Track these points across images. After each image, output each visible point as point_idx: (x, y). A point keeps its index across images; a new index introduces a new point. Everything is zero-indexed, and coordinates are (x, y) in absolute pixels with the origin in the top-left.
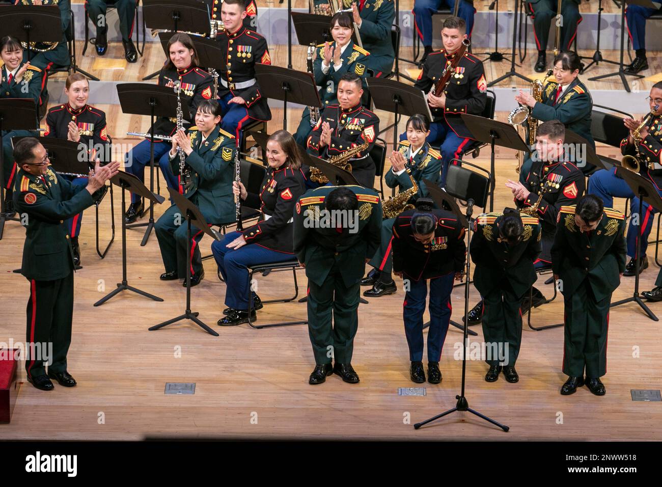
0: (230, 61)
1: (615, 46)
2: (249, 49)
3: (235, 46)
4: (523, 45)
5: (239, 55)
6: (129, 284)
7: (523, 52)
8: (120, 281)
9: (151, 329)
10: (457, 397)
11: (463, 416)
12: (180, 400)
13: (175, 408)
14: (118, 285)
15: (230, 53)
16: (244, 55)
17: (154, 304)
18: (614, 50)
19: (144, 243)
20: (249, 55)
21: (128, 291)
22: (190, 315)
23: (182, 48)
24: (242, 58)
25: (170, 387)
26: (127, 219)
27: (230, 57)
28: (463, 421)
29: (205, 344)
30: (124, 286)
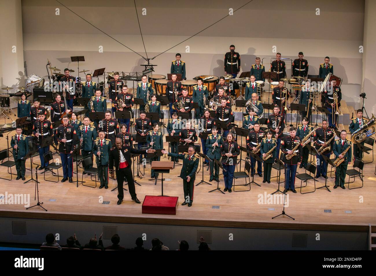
0: (223, 113)
1: (321, 122)
2: (228, 110)
3: (224, 110)
4: (299, 122)
5: (226, 112)
6: (204, 181)
7: (299, 123)
8: (202, 180)
9: (209, 192)
10: (282, 211)
11: (284, 216)
12: (216, 210)
13: (215, 212)
14: (201, 181)
15: (223, 111)
16: (227, 112)
17: (210, 185)
18: (321, 123)
19: (207, 170)
20: (228, 112)
21: (203, 182)
22: (218, 189)
23: (208, 113)
24: (226, 113)
25: (214, 207)
26: (204, 163)
27: (223, 112)
28: (284, 217)
29: (222, 196)
30: (202, 181)
